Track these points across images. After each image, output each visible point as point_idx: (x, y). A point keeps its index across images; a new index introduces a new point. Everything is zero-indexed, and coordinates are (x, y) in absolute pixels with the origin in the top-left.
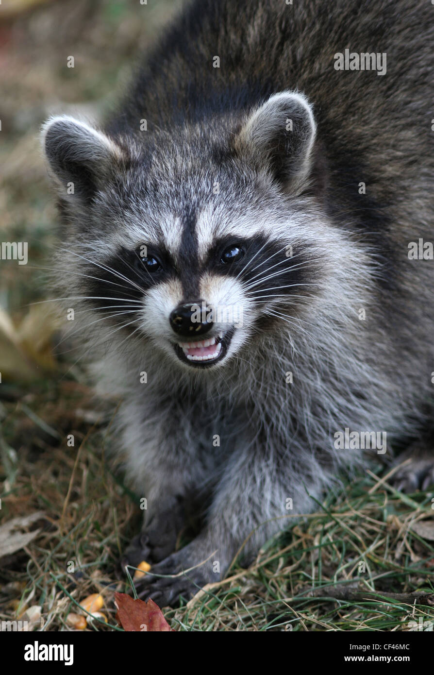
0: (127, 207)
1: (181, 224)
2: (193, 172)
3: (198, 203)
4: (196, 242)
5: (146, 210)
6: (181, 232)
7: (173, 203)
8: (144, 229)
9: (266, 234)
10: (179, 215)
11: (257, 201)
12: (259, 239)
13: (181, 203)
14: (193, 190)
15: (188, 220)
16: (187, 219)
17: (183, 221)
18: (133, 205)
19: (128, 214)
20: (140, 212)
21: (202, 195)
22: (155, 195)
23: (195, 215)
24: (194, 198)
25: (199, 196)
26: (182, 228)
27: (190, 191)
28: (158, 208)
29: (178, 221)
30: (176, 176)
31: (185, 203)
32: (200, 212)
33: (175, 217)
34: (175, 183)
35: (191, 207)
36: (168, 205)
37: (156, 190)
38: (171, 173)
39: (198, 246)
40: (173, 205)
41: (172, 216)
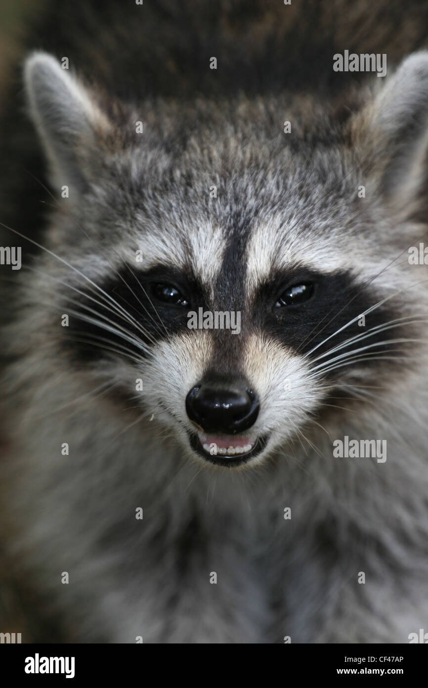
0: (138, 206)
1: (225, 238)
2: (255, 165)
3: (257, 212)
4: (245, 268)
5: (169, 214)
6: (221, 250)
7: (214, 206)
8: (163, 241)
9: (354, 272)
10: (222, 224)
11: (351, 221)
12: (342, 278)
13: (228, 208)
14: (250, 190)
15: (235, 233)
16: (235, 231)
17: (227, 233)
18: (149, 205)
19: (140, 217)
20: (159, 215)
21: (265, 202)
22: (186, 192)
23: (250, 228)
24: (252, 203)
25: (260, 201)
26: (224, 244)
27: (245, 191)
28: (188, 211)
29: (219, 233)
30: (225, 167)
31: (235, 208)
32: (259, 224)
33: (214, 227)
34: (222, 176)
35: (243, 214)
36: (205, 209)
37: (189, 184)
38: (218, 163)
39: (246, 275)
40: (215, 210)
41: (209, 226)
